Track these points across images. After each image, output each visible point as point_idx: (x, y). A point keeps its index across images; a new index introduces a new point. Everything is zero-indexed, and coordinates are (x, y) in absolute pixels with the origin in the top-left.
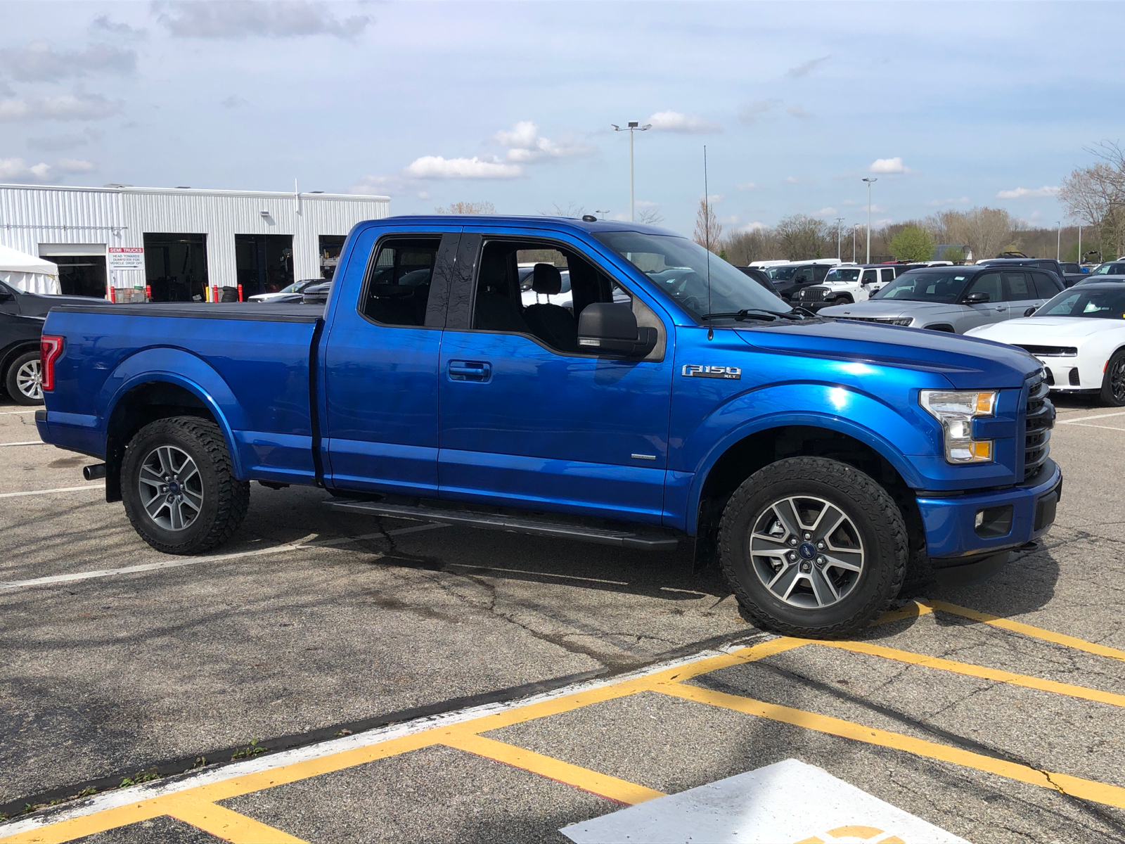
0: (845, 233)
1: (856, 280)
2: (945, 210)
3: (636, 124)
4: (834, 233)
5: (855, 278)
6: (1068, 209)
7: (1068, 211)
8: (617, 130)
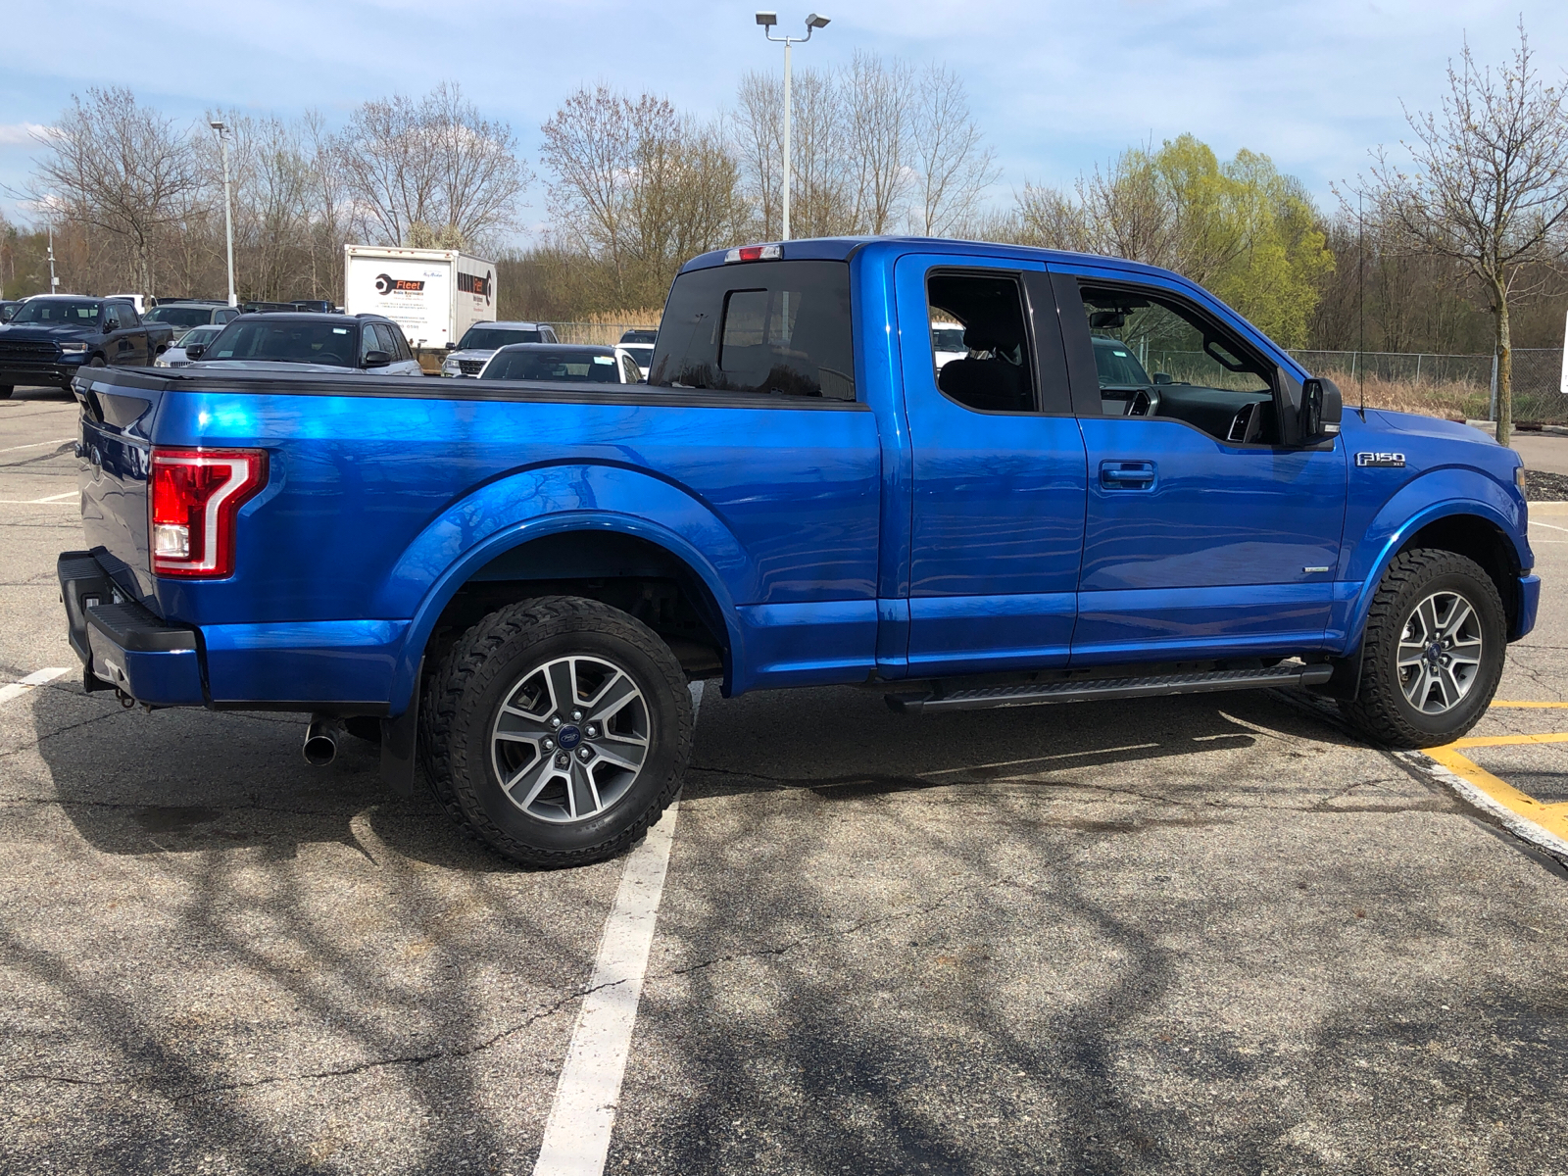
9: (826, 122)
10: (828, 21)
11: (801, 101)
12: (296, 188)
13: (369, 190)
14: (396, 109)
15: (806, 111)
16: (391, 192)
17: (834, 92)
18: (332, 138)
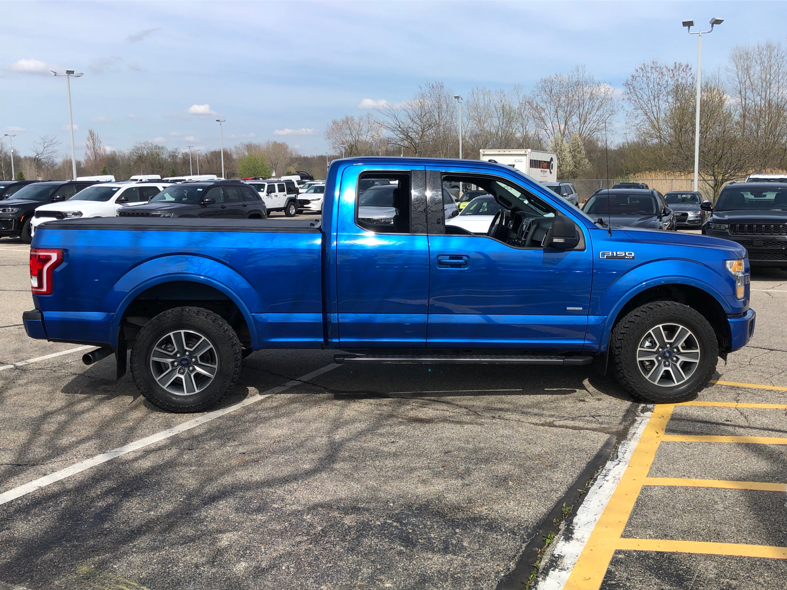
0: (180, 156)
1: (263, 191)
2: (246, 142)
3: (73, 72)
4: (173, 156)
5: (262, 190)
6: (331, 145)
7: (331, 146)
8: (55, 75)
9: (778, 67)
10: (723, 21)
11: (764, 57)
12: (510, 121)
13: (542, 119)
14: (556, 80)
15: (766, 62)
16: (552, 120)
17: (783, 50)
18: (525, 97)
